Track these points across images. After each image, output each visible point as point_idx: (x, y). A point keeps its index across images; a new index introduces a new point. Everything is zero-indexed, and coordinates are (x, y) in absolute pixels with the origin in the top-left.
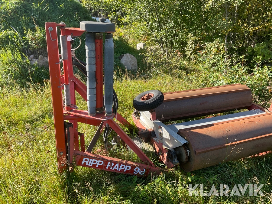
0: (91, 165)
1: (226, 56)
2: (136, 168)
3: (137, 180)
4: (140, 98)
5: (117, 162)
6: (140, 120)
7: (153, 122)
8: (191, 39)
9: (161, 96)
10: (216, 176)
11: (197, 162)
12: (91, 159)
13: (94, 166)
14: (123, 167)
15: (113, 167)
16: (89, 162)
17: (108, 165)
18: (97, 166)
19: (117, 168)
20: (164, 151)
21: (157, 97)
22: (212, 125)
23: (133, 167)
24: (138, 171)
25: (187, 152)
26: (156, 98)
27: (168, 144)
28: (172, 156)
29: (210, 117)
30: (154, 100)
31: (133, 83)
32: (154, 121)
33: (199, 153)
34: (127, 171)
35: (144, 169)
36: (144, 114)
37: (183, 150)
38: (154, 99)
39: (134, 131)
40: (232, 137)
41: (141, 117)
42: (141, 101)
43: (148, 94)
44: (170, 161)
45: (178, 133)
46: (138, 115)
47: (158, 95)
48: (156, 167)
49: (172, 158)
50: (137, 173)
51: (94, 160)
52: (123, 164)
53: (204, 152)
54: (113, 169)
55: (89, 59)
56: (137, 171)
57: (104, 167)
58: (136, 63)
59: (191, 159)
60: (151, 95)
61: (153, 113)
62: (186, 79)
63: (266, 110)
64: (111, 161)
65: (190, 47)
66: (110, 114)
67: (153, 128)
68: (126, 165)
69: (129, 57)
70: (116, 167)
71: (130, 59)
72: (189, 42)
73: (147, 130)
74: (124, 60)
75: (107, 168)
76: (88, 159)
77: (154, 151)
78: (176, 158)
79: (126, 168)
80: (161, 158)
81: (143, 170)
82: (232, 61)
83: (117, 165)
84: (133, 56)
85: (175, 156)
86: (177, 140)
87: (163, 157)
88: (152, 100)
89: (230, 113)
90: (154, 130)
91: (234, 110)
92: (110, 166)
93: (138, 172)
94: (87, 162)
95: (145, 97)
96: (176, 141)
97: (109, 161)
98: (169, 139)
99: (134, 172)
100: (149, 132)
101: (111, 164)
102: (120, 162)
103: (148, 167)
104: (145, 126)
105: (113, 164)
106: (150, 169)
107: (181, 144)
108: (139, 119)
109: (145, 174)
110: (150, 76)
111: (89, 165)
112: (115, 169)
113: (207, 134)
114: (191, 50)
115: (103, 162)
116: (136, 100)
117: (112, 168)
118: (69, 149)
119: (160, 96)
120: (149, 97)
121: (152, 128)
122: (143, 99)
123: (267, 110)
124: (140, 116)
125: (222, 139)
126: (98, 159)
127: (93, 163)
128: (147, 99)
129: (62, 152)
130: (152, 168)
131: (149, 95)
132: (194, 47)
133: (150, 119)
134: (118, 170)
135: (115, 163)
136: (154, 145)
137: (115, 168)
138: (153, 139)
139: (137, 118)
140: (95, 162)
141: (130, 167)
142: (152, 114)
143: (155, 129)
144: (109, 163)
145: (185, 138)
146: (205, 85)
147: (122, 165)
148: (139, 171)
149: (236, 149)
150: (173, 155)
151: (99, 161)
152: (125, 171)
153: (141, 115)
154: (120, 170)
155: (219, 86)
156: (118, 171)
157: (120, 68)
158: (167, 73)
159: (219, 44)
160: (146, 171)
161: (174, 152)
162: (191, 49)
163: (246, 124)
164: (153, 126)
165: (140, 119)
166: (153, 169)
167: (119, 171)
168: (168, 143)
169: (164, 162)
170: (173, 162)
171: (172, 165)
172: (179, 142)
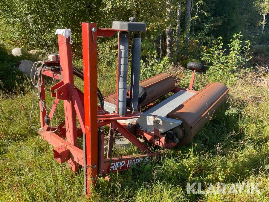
12: (117, 163)
13: (118, 169)
15: (131, 163)
16: (115, 167)
17: (128, 164)
18: (121, 168)
20: (159, 136)
37: (177, 129)
49: (173, 138)
54: (131, 166)
59: (185, 134)
63: (187, 90)
64: (130, 159)
68: (139, 158)
74: (23, 67)
75: (127, 167)
76: (114, 164)
78: (176, 137)
79: (139, 161)
80: (157, 143)
83: (134, 160)
84: (32, 62)
87: (160, 142)
94: (113, 167)
96: (171, 124)
100: (134, 125)
102: (136, 157)
107: (178, 124)
111: (115, 169)
115: (124, 162)
118: (101, 158)
121: (136, 121)
126: (121, 161)
127: (118, 166)
129: (95, 164)
138: (141, 131)
141: (142, 159)
143: (139, 122)
144: (129, 161)
145: (177, 119)
152: (139, 164)
154: (135, 165)
163: (201, 99)
169: (161, 145)
170: (175, 142)
171: (174, 144)
172: (176, 123)
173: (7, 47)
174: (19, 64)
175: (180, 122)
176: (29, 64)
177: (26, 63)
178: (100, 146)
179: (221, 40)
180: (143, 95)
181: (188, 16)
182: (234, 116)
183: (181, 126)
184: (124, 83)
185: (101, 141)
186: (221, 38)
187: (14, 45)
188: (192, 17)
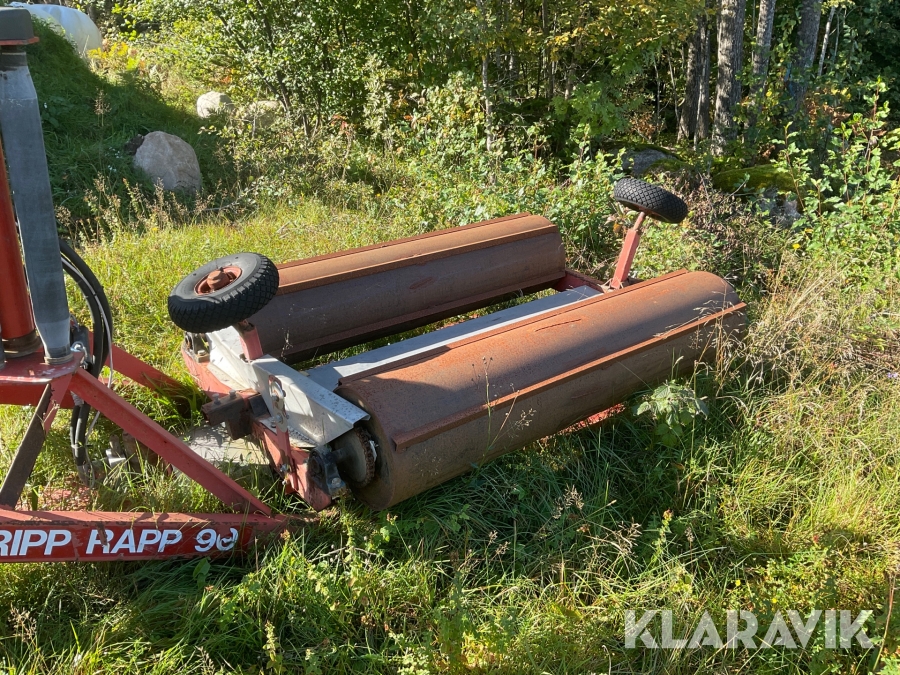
0: (23, 552)
1: (489, 128)
2: (202, 533)
3: (210, 572)
4: (193, 286)
5: (124, 523)
6: (209, 366)
7: (253, 366)
8: (375, 75)
9: (270, 273)
10: (467, 506)
11: (404, 475)
12: (19, 533)
13: (36, 553)
14: (151, 537)
15: (113, 543)
16: (10, 544)
17: (93, 541)
18: (48, 551)
19: (128, 543)
20: (295, 457)
21: (252, 275)
22: (445, 349)
23: (190, 531)
24: (211, 542)
25: (369, 448)
26: (247, 280)
27: (309, 432)
28: (322, 470)
29: (449, 324)
30: (241, 289)
31: (183, 237)
32: (254, 362)
33: (407, 446)
34: (168, 548)
35: (234, 531)
36: (221, 340)
37: (356, 443)
38: (242, 284)
39: (193, 403)
40: (504, 380)
41: (213, 355)
42: (197, 295)
43: (222, 270)
44: (318, 487)
45: (337, 392)
46: (203, 347)
47: (256, 271)
48: (274, 514)
49: (323, 475)
50: (207, 549)
51: (29, 533)
52: (151, 526)
53: (423, 439)
54: (115, 551)
56: (207, 542)
57: (76, 551)
58: (196, 166)
59: (383, 468)
60: (231, 273)
61: (246, 333)
62: (373, 210)
63: (603, 287)
64: (100, 525)
65: (375, 104)
66: (65, 355)
67: (256, 384)
68: (162, 527)
69: (165, 142)
70: (126, 541)
71: (169, 151)
72: (373, 84)
73: (233, 395)
74: (146, 154)
75: (90, 550)
76: (5, 533)
77: (268, 462)
78: (337, 473)
79: (163, 539)
80: (289, 481)
81: (231, 535)
82: (509, 143)
83: (129, 533)
84: (179, 141)
85: (331, 470)
86: (334, 415)
87: (296, 478)
88: (236, 288)
89: (504, 307)
90: (260, 391)
91: (515, 295)
92: (99, 542)
93: (211, 545)
94: (2, 544)
95: (210, 282)
96: (332, 419)
97: (93, 525)
98: (309, 415)
99: (198, 548)
100: (242, 401)
101: (104, 533)
102: (135, 522)
103: (245, 519)
104: (229, 384)
105: (110, 535)
106: (255, 524)
107: (346, 424)
108: (205, 360)
109: (237, 545)
110: (251, 208)
111: (14, 553)
112: (121, 550)
113: (427, 382)
114: (380, 114)
115: (68, 534)
116: (178, 293)
117: (111, 549)
119: (262, 271)
120: (225, 279)
121: (254, 388)
122: (206, 288)
123: (608, 285)
124: (208, 350)
125: (472, 391)
126: (47, 528)
127: (27, 544)
128: (218, 287)
130: (261, 521)
131: (226, 271)
132: (389, 102)
133: (243, 357)
134: (132, 550)
135: (119, 529)
136: (265, 443)
137: (120, 545)
138: (258, 424)
139: (197, 357)
140: (35, 538)
141: (178, 532)
142: (246, 338)
143: (262, 389)
144: (95, 533)
145: (361, 403)
146: (431, 227)
147: (145, 533)
148: (214, 539)
149: (515, 416)
150: (326, 466)
151: (54, 533)
152: (161, 548)
153: (213, 345)
154: (140, 550)
155: (471, 225)
156: (136, 554)
157: (132, 185)
158: (309, 193)
159: (461, 89)
160: (240, 536)
161: (327, 455)
162: (380, 110)
163: (543, 334)
164: (256, 379)
165: (211, 359)
166: (265, 524)
167: (139, 554)
168: (310, 428)
169: (301, 492)
170: (326, 490)
172: (341, 420)
176: (168, 146)
177: (160, 142)
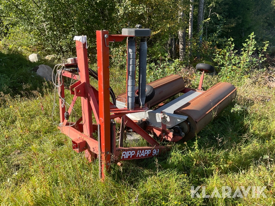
5: (143, 149)
7: (148, 112)
12: (127, 152)
13: (129, 158)
16: (126, 155)
17: (138, 154)
18: (131, 157)
20: (167, 131)
23: (152, 150)
25: (188, 124)
33: (199, 122)
34: (149, 155)
35: (158, 150)
37: (185, 124)
49: (179, 132)
52: (146, 149)
55: (132, 60)
57: (135, 156)
59: (191, 129)
63: (196, 90)
64: (139, 149)
68: (148, 149)
70: (143, 154)
73: (142, 120)
75: (137, 156)
76: (125, 152)
79: (148, 153)
80: (165, 137)
83: (143, 151)
86: (179, 118)
87: (168, 136)
93: (155, 154)
94: (124, 155)
99: (153, 154)
100: (144, 122)
105: (140, 152)
109: (159, 153)
111: (126, 158)
115: (134, 152)
117: (140, 155)
121: (146, 118)
126: (132, 150)
127: (128, 155)
129: (108, 151)
137: (142, 155)
138: (150, 127)
140: (130, 153)
141: (150, 150)
143: (150, 118)
144: (138, 151)
147: (146, 151)
150: (180, 130)
151: (132, 152)
152: (147, 155)
154: (145, 155)
161: (180, 127)
164: (148, 116)
167: (144, 157)
169: (169, 139)
170: (181, 136)
171: (180, 138)
172: (182, 119)
173: (25, 53)
174: (37, 69)
175: (185, 118)
176: (46, 68)
177: (44, 68)
178: (112, 136)
179: (232, 42)
180: (151, 94)
181: (201, 18)
182: (239, 113)
183: (186, 121)
184: (132, 81)
185: (113, 131)
186: (232, 39)
187: (30, 51)
188: (205, 19)
